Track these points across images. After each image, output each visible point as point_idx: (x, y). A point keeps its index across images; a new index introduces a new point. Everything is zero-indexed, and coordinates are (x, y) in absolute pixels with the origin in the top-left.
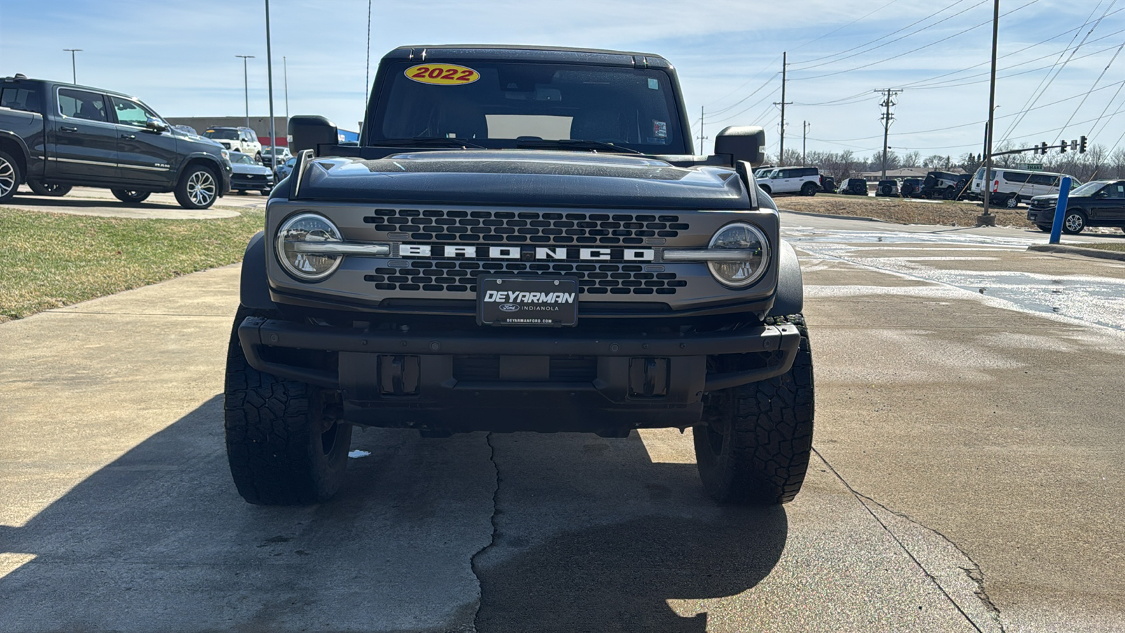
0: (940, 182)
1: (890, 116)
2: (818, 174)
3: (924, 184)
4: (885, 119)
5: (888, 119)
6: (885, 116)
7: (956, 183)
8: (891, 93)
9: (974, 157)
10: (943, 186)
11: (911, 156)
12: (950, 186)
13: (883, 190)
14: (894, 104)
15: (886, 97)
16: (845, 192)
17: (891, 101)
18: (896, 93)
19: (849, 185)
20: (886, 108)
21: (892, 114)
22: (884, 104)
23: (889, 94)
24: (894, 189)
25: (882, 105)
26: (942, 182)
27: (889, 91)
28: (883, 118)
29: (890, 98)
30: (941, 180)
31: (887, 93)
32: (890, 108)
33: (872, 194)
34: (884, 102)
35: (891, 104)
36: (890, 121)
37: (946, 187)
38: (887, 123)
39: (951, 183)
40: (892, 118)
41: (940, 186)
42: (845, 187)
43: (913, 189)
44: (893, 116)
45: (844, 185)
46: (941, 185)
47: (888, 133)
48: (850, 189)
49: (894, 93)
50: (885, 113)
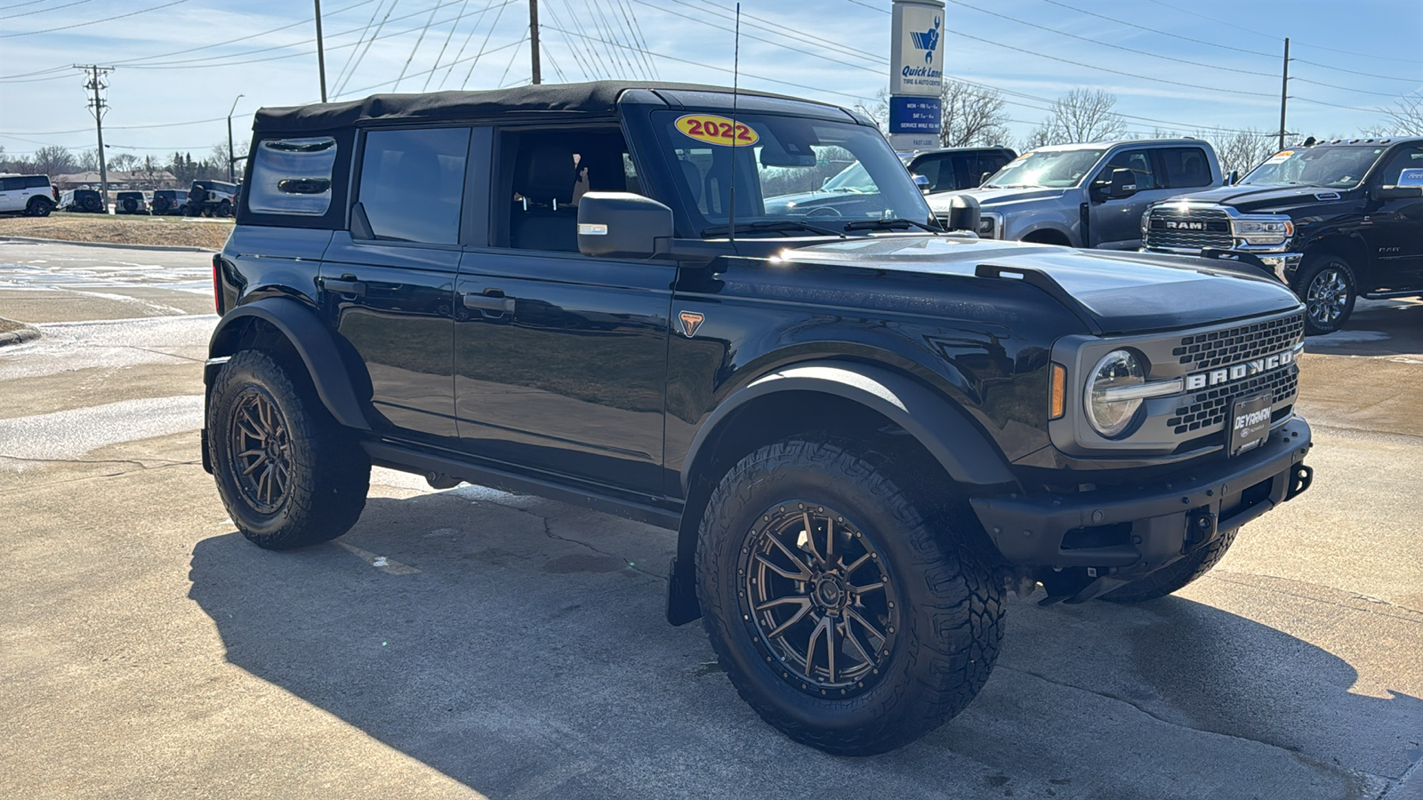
0: (211, 195)
1: (101, 103)
2: (49, 185)
3: (189, 197)
4: (95, 107)
5: (98, 106)
6: (94, 102)
7: (233, 196)
8: (98, 71)
9: (182, 158)
10: (216, 200)
11: (90, 155)
12: (225, 200)
13: (125, 205)
14: (104, 87)
15: (92, 77)
16: (70, 209)
17: (100, 83)
18: (105, 72)
19: (75, 199)
20: (94, 91)
21: (103, 100)
22: (90, 86)
23: (95, 73)
24: (140, 204)
25: (87, 87)
26: (214, 194)
27: (95, 68)
28: (92, 105)
29: (98, 79)
30: (212, 191)
31: (92, 71)
32: (99, 91)
33: (112, 209)
34: (90, 82)
35: (99, 87)
36: (103, 110)
37: (220, 200)
38: (98, 113)
39: (225, 196)
40: (104, 106)
41: (211, 200)
42: (70, 202)
43: (170, 204)
44: (105, 103)
45: (67, 197)
46: (214, 197)
47: (102, 126)
48: (78, 204)
49: (102, 71)
50: (94, 98)
